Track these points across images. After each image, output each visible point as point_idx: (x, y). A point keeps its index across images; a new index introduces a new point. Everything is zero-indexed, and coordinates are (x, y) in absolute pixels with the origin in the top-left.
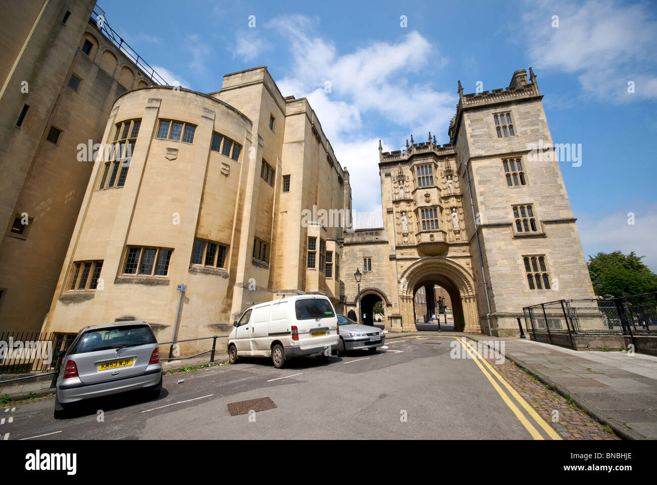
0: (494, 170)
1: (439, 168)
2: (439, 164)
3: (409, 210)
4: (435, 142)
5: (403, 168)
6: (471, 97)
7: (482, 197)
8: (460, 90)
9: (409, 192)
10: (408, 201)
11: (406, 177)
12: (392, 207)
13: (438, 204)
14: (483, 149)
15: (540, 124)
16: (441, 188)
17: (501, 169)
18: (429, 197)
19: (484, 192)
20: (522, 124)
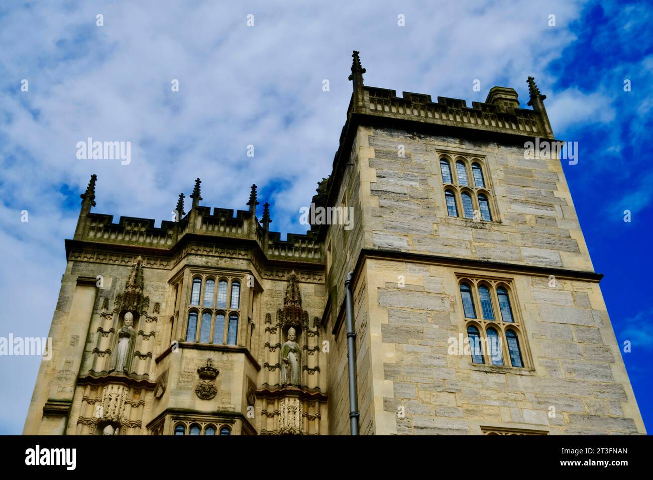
0: (434, 303)
1: (264, 298)
2: (267, 285)
3: (134, 418)
4: (267, 220)
5: (147, 273)
6: (384, 96)
7: (389, 383)
8: (357, 71)
9: (149, 355)
10: (137, 385)
11: (152, 306)
12: (68, 396)
13: (238, 410)
14: (406, 232)
15: (557, 207)
16: (261, 363)
17: (453, 305)
18: (213, 378)
19: (398, 365)
20: (513, 197)
